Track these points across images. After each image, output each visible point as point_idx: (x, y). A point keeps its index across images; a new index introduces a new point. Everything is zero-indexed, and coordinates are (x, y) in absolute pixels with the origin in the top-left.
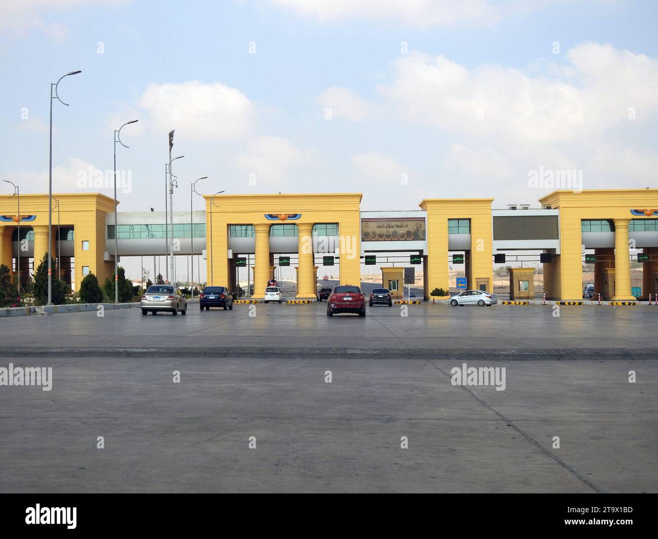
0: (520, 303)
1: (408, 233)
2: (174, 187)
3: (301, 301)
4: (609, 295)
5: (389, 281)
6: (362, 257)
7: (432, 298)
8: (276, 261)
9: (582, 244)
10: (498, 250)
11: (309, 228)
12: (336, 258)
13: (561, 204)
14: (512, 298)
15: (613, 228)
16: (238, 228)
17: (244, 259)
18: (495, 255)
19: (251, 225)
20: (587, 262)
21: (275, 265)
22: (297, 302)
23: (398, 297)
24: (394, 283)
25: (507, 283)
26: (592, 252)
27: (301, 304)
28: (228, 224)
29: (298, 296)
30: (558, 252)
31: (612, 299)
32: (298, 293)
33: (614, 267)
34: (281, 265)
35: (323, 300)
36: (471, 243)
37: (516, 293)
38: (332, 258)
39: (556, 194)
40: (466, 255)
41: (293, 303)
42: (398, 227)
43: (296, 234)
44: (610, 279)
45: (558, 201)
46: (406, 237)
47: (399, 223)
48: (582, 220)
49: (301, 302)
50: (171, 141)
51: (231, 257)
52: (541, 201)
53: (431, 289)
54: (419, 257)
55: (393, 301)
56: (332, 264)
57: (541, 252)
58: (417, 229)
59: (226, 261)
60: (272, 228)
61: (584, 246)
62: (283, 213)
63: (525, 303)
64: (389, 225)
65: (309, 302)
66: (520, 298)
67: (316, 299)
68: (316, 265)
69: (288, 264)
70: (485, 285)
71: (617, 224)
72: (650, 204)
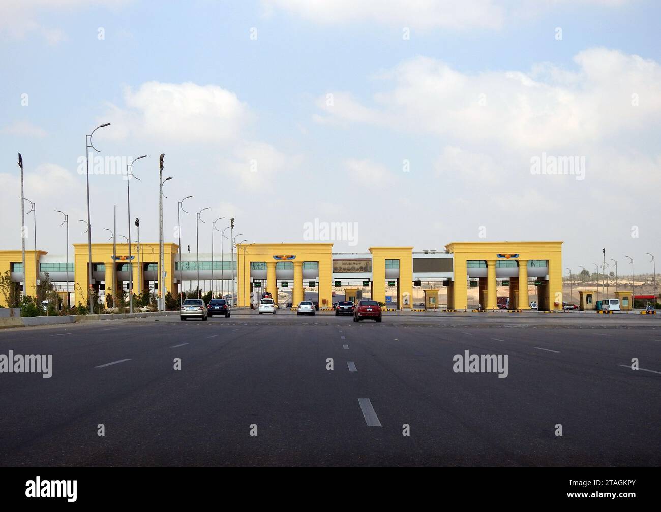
1: (361, 268)
5: (350, 297)
6: (333, 282)
9: (467, 275)
10: (416, 278)
11: (300, 264)
12: (317, 282)
13: (455, 251)
15: (487, 266)
16: (257, 264)
17: (260, 283)
18: (415, 282)
19: (265, 262)
21: (278, 287)
28: (252, 262)
30: (453, 280)
32: (293, 304)
34: (282, 286)
36: (400, 274)
37: (427, 305)
38: (314, 283)
39: (452, 244)
40: (397, 281)
42: (355, 264)
43: (292, 268)
44: (485, 296)
45: (453, 248)
46: (359, 270)
48: (467, 260)
51: (252, 282)
54: (368, 283)
57: (443, 280)
58: (367, 266)
59: (249, 284)
60: (277, 264)
62: (284, 255)
64: (350, 263)
66: (430, 308)
68: (304, 287)
69: (287, 286)
70: (407, 300)
71: (489, 263)
72: (508, 251)
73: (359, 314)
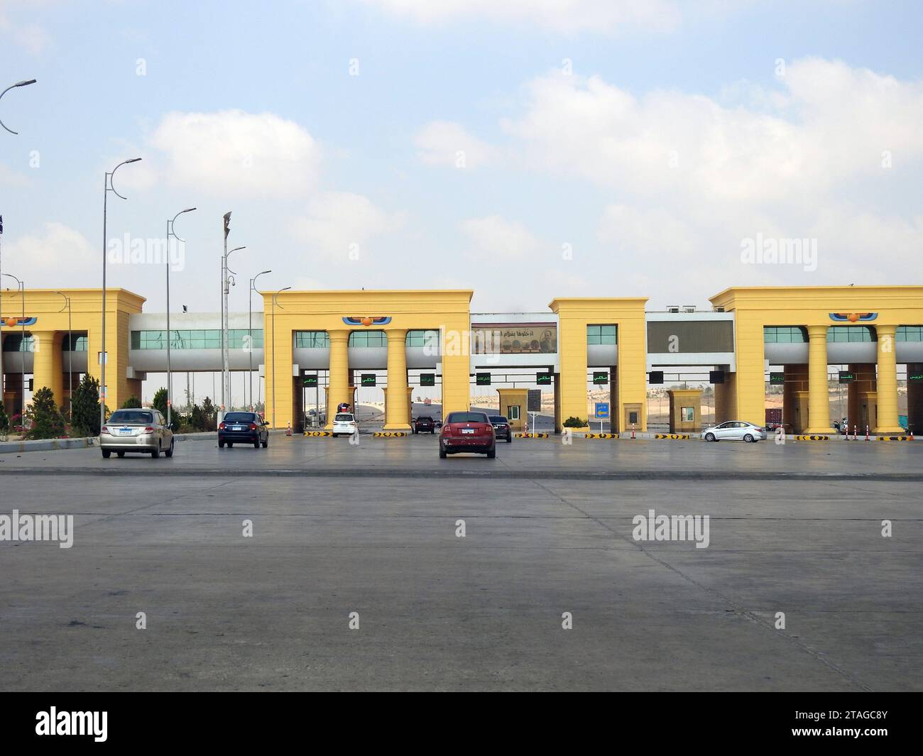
0: (678, 437)
1: (534, 344)
2: (230, 285)
3: (393, 433)
4: (801, 427)
5: (508, 407)
6: (472, 375)
7: (564, 430)
8: (358, 380)
9: (765, 358)
10: (653, 366)
11: (402, 336)
12: (438, 376)
13: (737, 306)
14: (672, 431)
15: (807, 338)
16: (306, 335)
17: (315, 377)
18: (650, 373)
19: (324, 331)
20: (772, 382)
21: (355, 385)
22: (388, 434)
23: (520, 429)
24: (515, 409)
25: (666, 410)
26: (780, 369)
27: (393, 437)
28: (293, 331)
29: (386, 427)
30: (732, 370)
31: (805, 432)
32: (386, 423)
33: (808, 390)
34: (363, 385)
35: (419, 432)
36: (618, 357)
37: (678, 424)
38: (432, 376)
39: (730, 292)
40: (611, 372)
41: (382, 435)
42: (520, 334)
43: (384, 344)
44: (802, 405)
45: (732, 300)
46: (530, 348)
47: (522, 330)
48: (765, 327)
49: (393, 435)
50: (226, 225)
51: (297, 374)
52: (712, 300)
53: (564, 417)
54: (548, 376)
55: (513, 434)
56: (432, 384)
57: (712, 369)
58: (546, 339)
59: (291, 379)
60: (352, 336)
61: (768, 361)
62: (367, 316)
63: (684, 437)
64: (508, 332)
65: (402, 434)
66: (683, 430)
67: (411, 431)
68: (410, 386)
69: (373, 384)
70: (635, 414)
71: (811, 332)
72: (854, 306)
73: (445, 441)
